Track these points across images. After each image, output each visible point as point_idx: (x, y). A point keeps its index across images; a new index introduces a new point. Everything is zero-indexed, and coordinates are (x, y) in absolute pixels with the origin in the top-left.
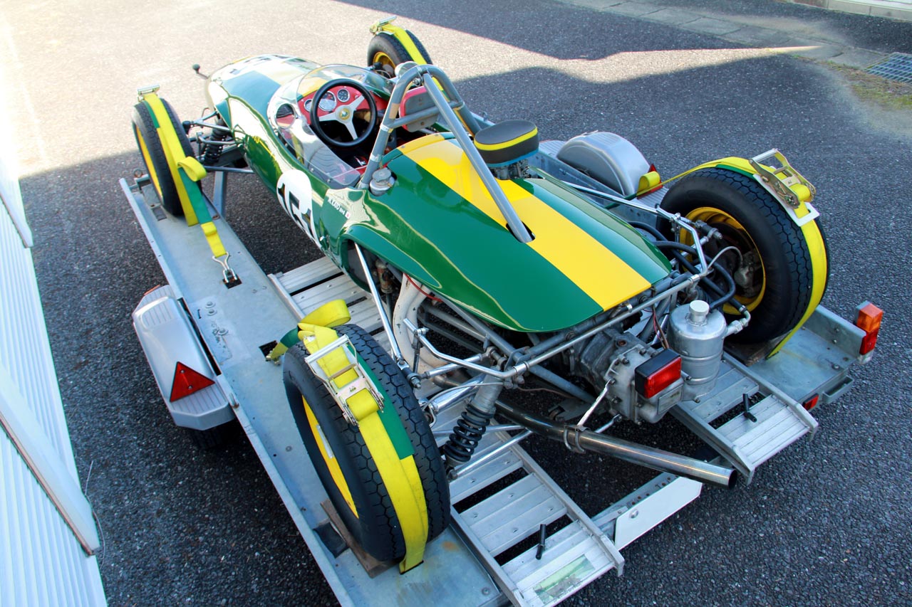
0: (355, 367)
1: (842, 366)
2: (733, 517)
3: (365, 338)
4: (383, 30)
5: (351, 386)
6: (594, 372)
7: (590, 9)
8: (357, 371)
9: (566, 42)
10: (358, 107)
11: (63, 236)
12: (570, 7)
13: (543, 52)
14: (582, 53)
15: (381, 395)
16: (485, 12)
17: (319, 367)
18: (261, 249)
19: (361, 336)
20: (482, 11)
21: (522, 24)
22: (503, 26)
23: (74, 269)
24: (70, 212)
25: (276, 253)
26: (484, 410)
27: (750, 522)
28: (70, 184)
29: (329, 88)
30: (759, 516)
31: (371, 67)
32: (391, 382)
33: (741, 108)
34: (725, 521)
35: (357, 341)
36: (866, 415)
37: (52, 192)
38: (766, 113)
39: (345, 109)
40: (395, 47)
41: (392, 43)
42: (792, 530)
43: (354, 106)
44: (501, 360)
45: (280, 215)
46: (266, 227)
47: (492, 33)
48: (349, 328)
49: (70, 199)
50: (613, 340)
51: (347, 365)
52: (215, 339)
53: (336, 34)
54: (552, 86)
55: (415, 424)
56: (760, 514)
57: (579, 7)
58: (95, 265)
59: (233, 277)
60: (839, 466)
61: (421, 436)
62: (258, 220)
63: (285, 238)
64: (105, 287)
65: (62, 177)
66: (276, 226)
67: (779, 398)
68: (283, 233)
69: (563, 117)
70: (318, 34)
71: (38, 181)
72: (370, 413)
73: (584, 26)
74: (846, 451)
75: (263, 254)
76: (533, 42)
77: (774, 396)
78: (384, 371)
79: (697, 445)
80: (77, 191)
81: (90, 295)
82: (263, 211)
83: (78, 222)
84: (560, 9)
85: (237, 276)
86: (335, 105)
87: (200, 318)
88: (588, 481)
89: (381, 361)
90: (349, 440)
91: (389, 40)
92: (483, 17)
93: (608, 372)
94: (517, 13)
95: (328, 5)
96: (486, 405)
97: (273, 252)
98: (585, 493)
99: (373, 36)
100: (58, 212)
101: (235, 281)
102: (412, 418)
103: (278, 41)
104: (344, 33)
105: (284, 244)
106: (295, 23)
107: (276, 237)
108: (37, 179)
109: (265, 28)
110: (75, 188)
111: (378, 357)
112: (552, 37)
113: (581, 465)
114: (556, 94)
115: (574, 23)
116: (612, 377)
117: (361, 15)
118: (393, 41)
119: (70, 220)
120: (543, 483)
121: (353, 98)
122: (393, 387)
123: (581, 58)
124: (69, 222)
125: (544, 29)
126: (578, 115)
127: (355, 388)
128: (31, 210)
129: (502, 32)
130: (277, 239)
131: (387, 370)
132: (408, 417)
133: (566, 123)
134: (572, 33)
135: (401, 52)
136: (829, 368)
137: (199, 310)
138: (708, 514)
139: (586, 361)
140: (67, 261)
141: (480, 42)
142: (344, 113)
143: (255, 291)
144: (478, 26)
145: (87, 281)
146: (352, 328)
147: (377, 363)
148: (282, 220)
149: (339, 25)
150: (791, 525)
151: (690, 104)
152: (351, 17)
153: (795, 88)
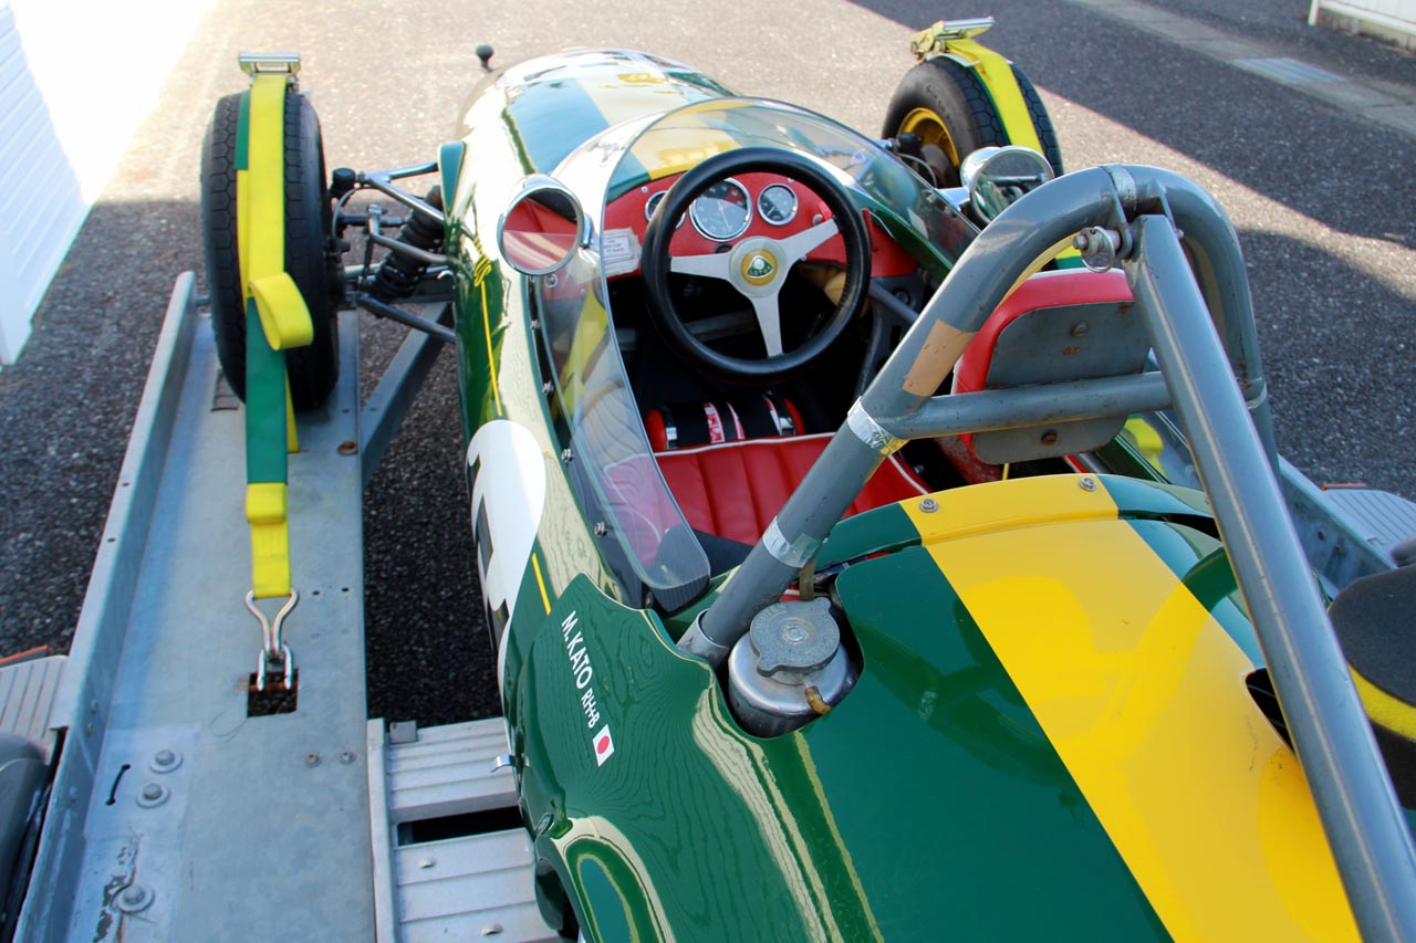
4: (946, 50)
7: (1404, 132)
9: (1347, 193)
10: (815, 250)
11: (81, 359)
12: (1354, 119)
13: (1292, 204)
14: (1388, 228)
16: (1163, 91)
20: (1157, 87)
21: (1243, 131)
22: (1201, 126)
23: (44, 453)
24: (131, 307)
28: (171, 243)
29: (736, 171)
31: (889, 143)
37: (128, 251)
39: (765, 251)
40: (969, 102)
41: (964, 89)
43: (798, 247)
47: (1174, 136)
49: (151, 276)
52: (97, 919)
53: (838, 65)
54: (1313, 294)
57: (1376, 122)
58: (90, 456)
59: (282, 676)
64: (71, 527)
65: (168, 224)
69: (1340, 386)
70: (802, 58)
71: (123, 221)
73: (1392, 167)
76: (1269, 178)
80: (175, 262)
81: (30, 536)
83: (131, 335)
84: (1333, 119)
85: (295, 677)
86: (746, 226)
87: (112, 801)
91: (957, 80)
92: (1157, 100)
94: (1234, 107)
95: (839, 11)
99: (917, 62)
100: (110, 299)
101: (284, 688)
103: (716, 52)
104: (854, 66)
106: (763, 28)
108: (124, 216)
109: (703, 25)
110: (176, 256)
112: (1314, 175)
114: (1324, 317)
115: (1366, 156)
117: (899, 42)
118: (967, 83)
119: (119, 325)
121: (805, 220)
123: (1387, 239)
124: (115, 328)
125: (1295, 156)
126: (1381, 389)
128: (65, 280)
129: (1198, 139)
133: (1350, 404)
134: (1362, 177)
135: (983, 119)
137: (126, 767)
140: (47, 426)
141: (1146, 149)
142: (758, 263)
143: (315, 760)
144: (1145, 115)
145: (50, 494)
149: (850, 50)
152: (879, 41)
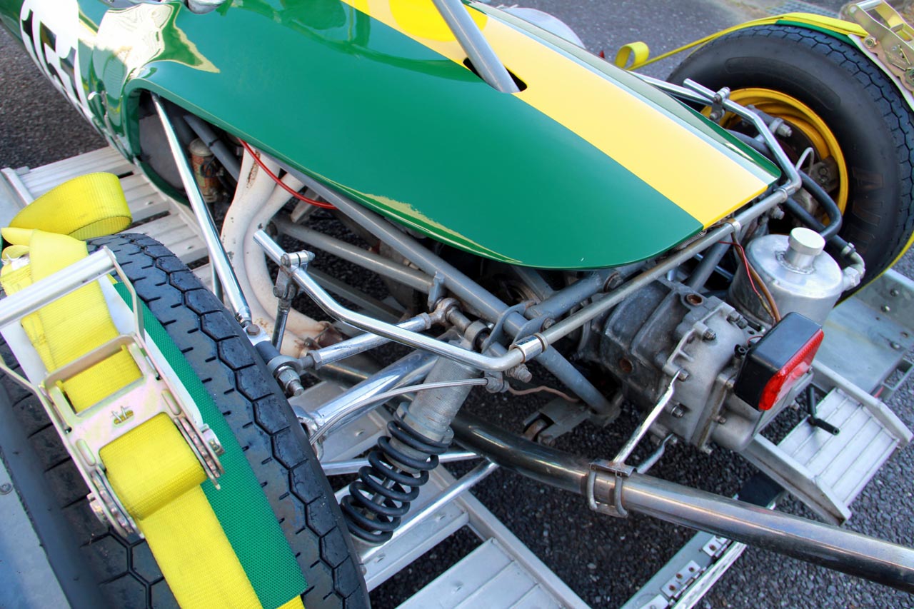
0: (133, 347)
1: (903, 345)
2: (781, 581)
3: (165, 266)
5: (116, 407)
6: (635, 354)
8: (140, 359)
15: (211, 437)
17: (26, 338)
18: (10, 145)
19: (155, 259)
25: (35, 153)
26: (431, 436)
27: (807, 588)
30: (818, 577)
32: (238, 387)
33: (644, 30)
34: (771, 590)
35: (143, 273)
36: (908, 413)
38: (674, 38)
42: (871, 599)
44: (475, 329)
45: (46, 102)
46: (22, 117)
48: (124, 241)
50: (673, 294)
51: (110, 337)
55: (306, 505)
56: (817, 574)
60: (900, 490)
61: (321, 538)
62: (11, 106)
63: (50, 134)
66: (38, 117)
67: (848, 393)
68: (47, 126)
72: (177, 493)
74: (901, 466)
75: (13, 153)
77: (840, 391)
78: (219, 357)
79: (699, 461)
82: (20, 96)
88: (546, 525)
89: (209, 328)
90: (109, 570)
93: (673, 357)
96: (435, 424)
97: (29, 150)
98: (545, 548)
102: (299, 488)
105: (48, 141)
107: (37, 131)
111: (200, 315)
113: (530, 498)
116: (680, 366)
120: (513, 558)
122: (243, 402)
127: (130, 413)
130: (38, 134)
131: (227, 355)
132: (286, 490)
136: (888, 347)
138: (742, 577)
139: (616, 333)
146: (132, 241)
147: (199, 333)
148: (49, 109)
150: (867, 591)
151: (585, 20)
153: (698, 18)
